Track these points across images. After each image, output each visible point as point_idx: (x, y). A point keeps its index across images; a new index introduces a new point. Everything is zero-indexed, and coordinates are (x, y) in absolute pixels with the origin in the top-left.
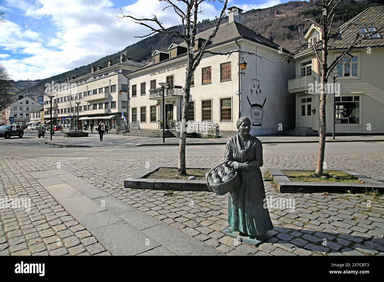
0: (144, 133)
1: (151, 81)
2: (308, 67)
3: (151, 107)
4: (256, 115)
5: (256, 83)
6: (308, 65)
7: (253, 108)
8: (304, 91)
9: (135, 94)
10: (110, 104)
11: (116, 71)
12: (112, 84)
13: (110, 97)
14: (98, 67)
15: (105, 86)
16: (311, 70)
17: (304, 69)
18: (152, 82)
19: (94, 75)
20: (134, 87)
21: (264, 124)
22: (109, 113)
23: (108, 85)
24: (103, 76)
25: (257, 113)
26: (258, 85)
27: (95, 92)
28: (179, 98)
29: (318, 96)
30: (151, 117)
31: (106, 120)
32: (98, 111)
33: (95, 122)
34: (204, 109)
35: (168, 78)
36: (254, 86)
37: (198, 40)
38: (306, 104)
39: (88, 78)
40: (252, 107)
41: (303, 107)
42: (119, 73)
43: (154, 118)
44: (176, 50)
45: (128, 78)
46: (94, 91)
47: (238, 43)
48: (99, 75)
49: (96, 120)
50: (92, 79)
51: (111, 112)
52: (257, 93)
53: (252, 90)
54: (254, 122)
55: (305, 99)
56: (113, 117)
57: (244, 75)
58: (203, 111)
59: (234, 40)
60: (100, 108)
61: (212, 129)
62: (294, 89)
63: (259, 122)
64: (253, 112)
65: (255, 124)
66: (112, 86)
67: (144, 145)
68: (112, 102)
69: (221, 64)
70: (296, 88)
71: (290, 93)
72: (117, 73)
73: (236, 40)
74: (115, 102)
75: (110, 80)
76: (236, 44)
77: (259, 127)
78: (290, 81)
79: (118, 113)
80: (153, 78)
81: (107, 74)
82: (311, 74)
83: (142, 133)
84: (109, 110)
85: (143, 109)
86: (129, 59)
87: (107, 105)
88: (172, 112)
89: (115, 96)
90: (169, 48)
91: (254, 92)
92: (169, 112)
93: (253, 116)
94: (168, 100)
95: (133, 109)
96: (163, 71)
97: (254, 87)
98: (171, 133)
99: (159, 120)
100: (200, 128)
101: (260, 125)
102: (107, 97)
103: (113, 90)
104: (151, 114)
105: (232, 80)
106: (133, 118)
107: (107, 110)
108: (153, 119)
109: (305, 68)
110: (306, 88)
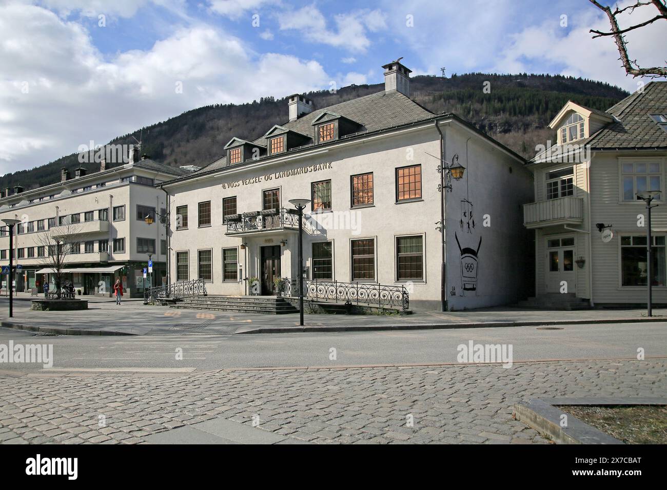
0: (223, 304)
1: (223, 199)
2: (563, 182)
3: (225, 251)
4: (468, 269)
5: (468, 208)
6: (565, 178)
7: (464, 256)
8: (562, 225)
9: (185, 224)
10: (111, 244)
11: (123, 179)
12: (115, 205)
13: (111, 230)
14: (78, 170)
15: (100, 208)
16: (571, 186)
17: (556, 184)
18: (225, 201)
19: (71, 186)
20: (182, 210)
21: (480, 288)
22: (109, 262)
23: (106, 205)
24: (93, 187)
25: (469, 265)
26: (471, 212)
27: (75, 219)
28: (295, 234)
29: (590, 235)
30: (225, 271)
31: (101, 274)
32: (82, 257)
33: (75, 280)
34: (356, 257)
35: (265, 194)
36: (465, 213)
37: (338, 120)
38: (561, 250)
39: (59, 191)
40: (462, 255)
41: (553, 255)
42: (131, 182)
43: (231, 272)
44: (284, 139)
45: (167, 193)
46: (72, 217)
47: (440, 128)
48: (85, 186)
49: (78, 274)
50: (66, 192)
51: (112, 259)
52: (469, 227)
53: (461, 221)
54: (467, 282)
55: (558, 240)
56: (120, 269)
57: (451, 191)
58: (354, 261)
59: (433, 122)
60: (86, 251)
61: (391, 297)
62: (538, 220)
63: (473, 283)
64: (464, 264)
65: (467, 286)
66: (115, 208)
67: (260, 331)
68: (116, 241)
69: (396, 169)
70: (542, 219)
71: (528, 228)
72: (128, 183)
73: (437, 121)
74: (123, 239)
75: (112, 197)
76: (436, 129)
77: (473, 292)
78: (528, 206)
79: (129, 262)
80: (229, 192)
81: (103, 184)
82: (571, 193)
83: (216, 303)
84: (109, 256)
85: (205, 255)
86: (146, 157)
87: (104, 245)
88: (276, 261)
89: (123, 229)
90: (267, 134)
91: (466, 226)
92: (269, 262)
93: (465, 270)
94: (267, 238)
95: (178, 254)
96: (254, 179)
97: (465, 216)
98: (289, 304)
99: (247, 276)
100: (340, 293)
101: (474, 289)
102: (105, 229)
103: (117, 217)
104: (225, 266)
105: (423, 201)
106: (178, 272)
107: (104, 254)
108: (230, 274)
109: (557, 182)
110: (569, 219)
